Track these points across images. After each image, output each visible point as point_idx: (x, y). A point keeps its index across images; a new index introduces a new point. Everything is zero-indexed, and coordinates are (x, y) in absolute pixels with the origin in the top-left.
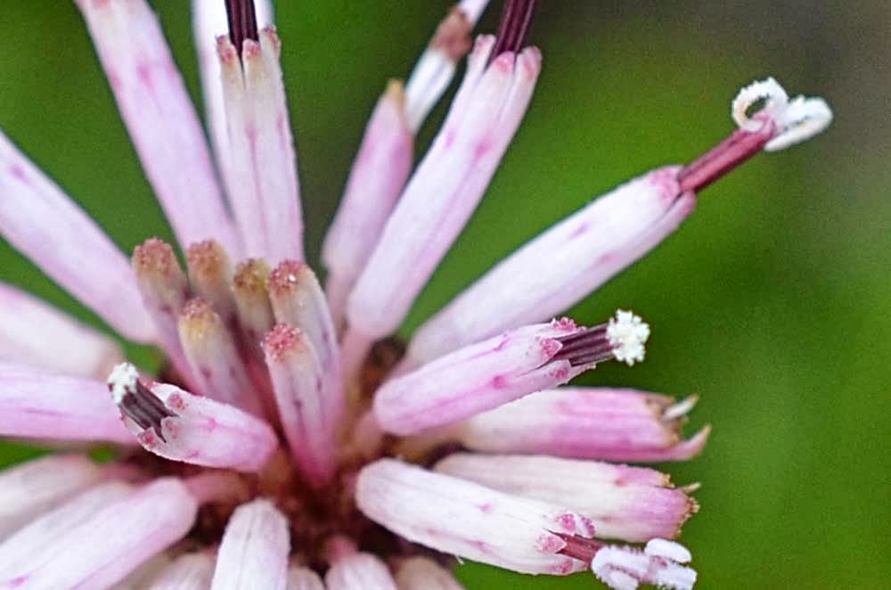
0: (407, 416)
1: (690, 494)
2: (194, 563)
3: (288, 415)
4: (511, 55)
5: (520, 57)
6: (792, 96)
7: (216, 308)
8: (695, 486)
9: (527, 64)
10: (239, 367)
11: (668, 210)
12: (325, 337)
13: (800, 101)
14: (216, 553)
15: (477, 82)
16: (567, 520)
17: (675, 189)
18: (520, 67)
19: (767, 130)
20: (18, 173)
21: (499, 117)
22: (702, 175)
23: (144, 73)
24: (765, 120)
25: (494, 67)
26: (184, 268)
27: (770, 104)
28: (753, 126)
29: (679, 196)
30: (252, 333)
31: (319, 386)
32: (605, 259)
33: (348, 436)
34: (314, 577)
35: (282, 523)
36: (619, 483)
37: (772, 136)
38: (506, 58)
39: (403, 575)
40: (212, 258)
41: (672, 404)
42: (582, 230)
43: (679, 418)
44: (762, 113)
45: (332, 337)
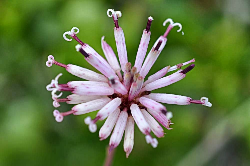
0: (142, 102)
1: (164, 134)
2: (109, 99)
3: (130, 92)
4: (183, 74)
5: (184, 75)
6: (209, 101)
7: (131, 75)
8: (166, 134)
9: (184, 76)
10: (129, 83)
11: (186, 103)
12: (140, 87)
13: (209, 102)
14: (112, 100)
15: (177, 73)
16: (148, 128)
17: (189, 101)
18: (183, 76)
19: (203, 103)
20: (123, 44)
21: (177, 79)
22: (193, 102)
23: (144, 44)
24: (204, 102)
25: (180, 73)
26: (131, 68)
27: (206, 101)
28: (202, 102)
29: (189, 102)
30: (133, 80)
31: (135, 92)
32: (176, 102)
33: (136, 98)
34: (120, 110)
35: (121, 102)
36: (158, 127)
37: (203, 104)
38: (182, 73)
39: (129, 117)
40: (135, 70)
41: (171, 122)
42: (176, 97)
43: (171, 124)
44: (204, 101)
45: (141, 87)
